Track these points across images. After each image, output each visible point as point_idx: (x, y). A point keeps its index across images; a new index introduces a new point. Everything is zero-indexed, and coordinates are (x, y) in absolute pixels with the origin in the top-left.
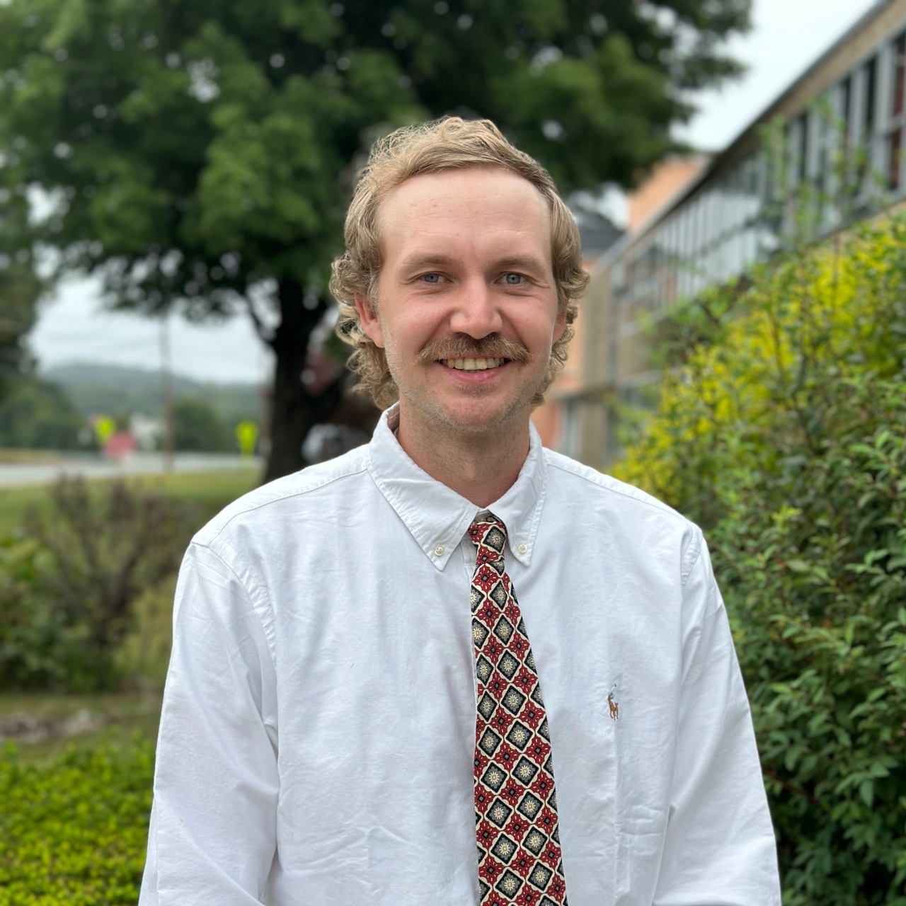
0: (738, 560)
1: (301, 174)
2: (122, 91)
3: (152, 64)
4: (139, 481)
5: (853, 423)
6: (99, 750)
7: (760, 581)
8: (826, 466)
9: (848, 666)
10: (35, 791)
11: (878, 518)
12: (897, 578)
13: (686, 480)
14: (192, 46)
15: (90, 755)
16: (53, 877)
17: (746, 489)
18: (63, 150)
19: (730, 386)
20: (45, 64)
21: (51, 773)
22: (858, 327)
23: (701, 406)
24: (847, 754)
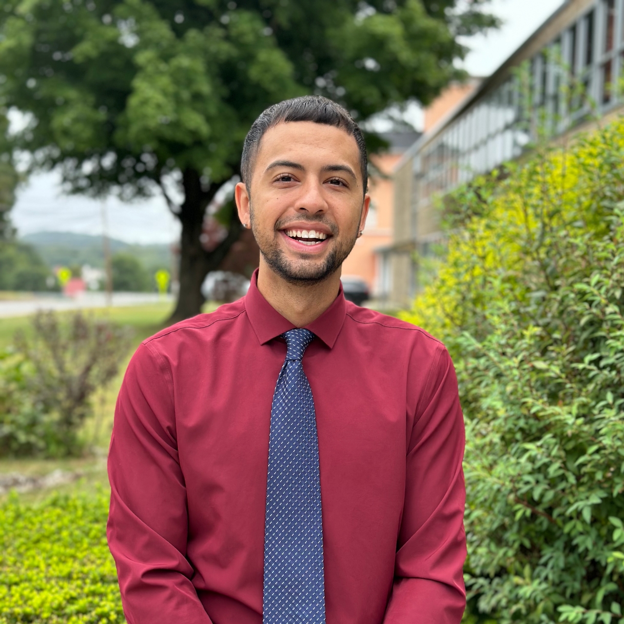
0: (500, 362)
1: (197, 97)
2: (72, 41)
3: (93, 22)
4: (91, 313)
5: (576, 269)
6: (73, 495)
7: (515, 376)
8: (559, 298)
9: (574, 431)
10: (32, 523)
11: (593, 332)
12: (606, 372)
13: (465, 308)
14: (120, 9)
15: (67, 499)
16: (48, 579)
17: (505, 314)
18: (32, 83)
19: (494, 245)
20: (19, 23)
21: (42, 511)
22: (580, 203)
23: (475, 259)
24: (574, 489)
